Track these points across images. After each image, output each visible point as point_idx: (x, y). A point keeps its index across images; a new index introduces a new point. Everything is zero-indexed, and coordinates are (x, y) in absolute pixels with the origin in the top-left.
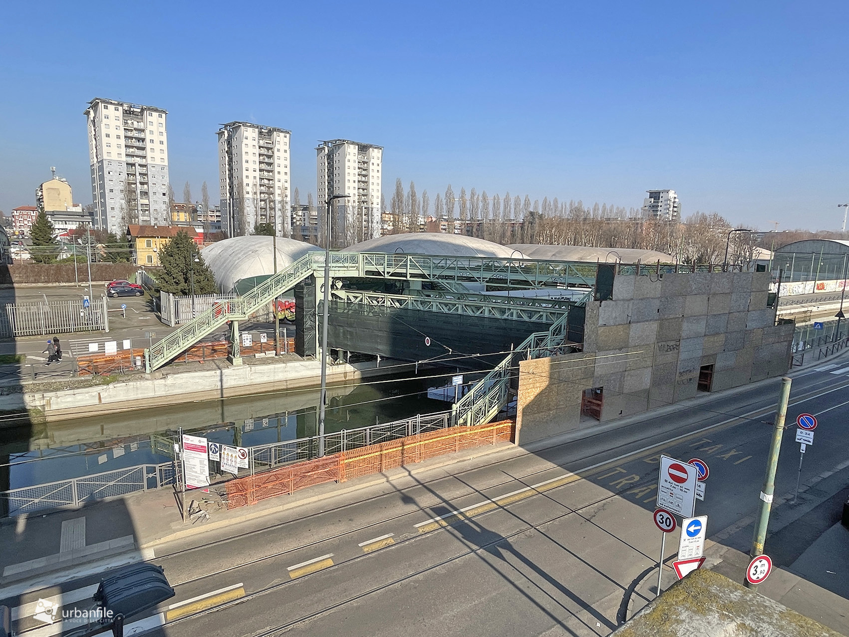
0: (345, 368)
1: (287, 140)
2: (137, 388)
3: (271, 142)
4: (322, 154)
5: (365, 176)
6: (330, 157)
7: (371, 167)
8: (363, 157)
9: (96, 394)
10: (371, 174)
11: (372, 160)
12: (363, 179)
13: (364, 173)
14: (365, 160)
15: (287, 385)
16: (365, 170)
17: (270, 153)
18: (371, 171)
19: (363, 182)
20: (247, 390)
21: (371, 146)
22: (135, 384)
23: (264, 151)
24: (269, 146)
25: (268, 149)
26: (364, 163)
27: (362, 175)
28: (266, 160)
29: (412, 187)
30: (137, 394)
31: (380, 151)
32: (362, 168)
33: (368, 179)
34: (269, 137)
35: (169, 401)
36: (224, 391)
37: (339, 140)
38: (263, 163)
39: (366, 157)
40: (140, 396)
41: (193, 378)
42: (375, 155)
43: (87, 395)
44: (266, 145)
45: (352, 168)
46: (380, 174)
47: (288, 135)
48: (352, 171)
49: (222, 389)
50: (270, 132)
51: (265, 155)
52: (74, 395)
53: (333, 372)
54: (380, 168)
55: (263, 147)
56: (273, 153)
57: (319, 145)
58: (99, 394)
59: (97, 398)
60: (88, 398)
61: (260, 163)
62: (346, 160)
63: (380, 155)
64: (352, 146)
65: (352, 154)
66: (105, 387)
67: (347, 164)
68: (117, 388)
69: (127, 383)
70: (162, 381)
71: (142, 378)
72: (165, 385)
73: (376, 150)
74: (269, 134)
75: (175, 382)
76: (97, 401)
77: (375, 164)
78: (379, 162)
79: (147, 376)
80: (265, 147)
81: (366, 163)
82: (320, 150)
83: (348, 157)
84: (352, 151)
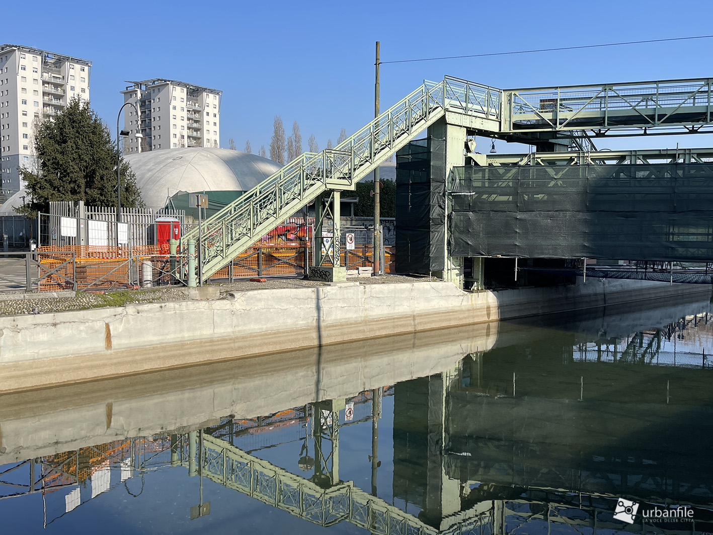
0: (487, 299)
1: (85, 74)
2: (182, 316)
3: (61, 77)
4: (132, 100)
5: (197, 130)
6: (145, 103)
7: (206, 118)
8: (193, 104)
9: (100, 325)
10: (206, 127)
11: (207, 110)
12: (195, 134)
13: (195, 125)
14: (197, 107)
15: (415, 325)
16: (196, 122)
17: (59, 91)
18: (205, 123)
19: (195, 138)
20: (360, 331)
21: (205, 90)
22: (177, 306)
23: (50, 89)
24: (58, 81)
25: (56, 86)
26: (195, 112)
27: (192, 128)
28: (54, 102)
29: (296, 129)
30: (181, 331)
31: (217, 96)
32: (192, 119)
33: (202, 134)
34: (58, 69)
35: (240, 348)
36: (324, 333)
37: (159, 80)
38: (49, 105)
39: (197, 105)
40: (187, 335)
41: (280, 299)
42: (211, 101)
43: (82, 327)
44: (53, 80)
45: (179, 118)
46: (217, 128)
47: (86, 68)
48: (179, 122)
49: (319, 328)
50: (60, 62)
51: (52, 94)
52: (55, 325)
53: (472, 304)
54: (217, 120)
55: (48, 83)
56: (64, 91)
57: (127, 88)
58: (107, 326)
59: (103, 335)
60: (83, 335)
61: (45, 105)
62: (171, 107)
63: (217, 102)
64: (178, 88)
65: (178, 99)
66: (120, 309)
67: (172, 112)
68: (145, 314)
69: (163, 305)
70: (226, 304)
71: (185, 298)
72: (233, 313)
73: (211, 95)
74: (58, 65)
75: (248, 308)
76: (101, 344)
77: (211, 115)
78: (216, 111)
79: (194, 293)
80: (52, 83)
81: (198, 112)
82: (129, 93)
83: (173, 103)
84: (178, 95)
